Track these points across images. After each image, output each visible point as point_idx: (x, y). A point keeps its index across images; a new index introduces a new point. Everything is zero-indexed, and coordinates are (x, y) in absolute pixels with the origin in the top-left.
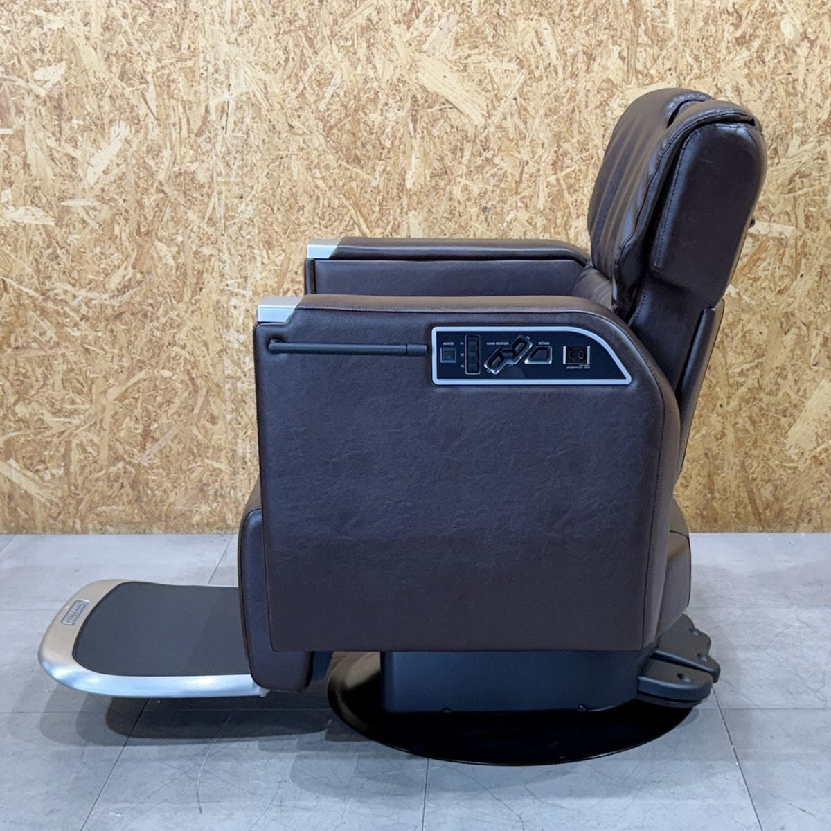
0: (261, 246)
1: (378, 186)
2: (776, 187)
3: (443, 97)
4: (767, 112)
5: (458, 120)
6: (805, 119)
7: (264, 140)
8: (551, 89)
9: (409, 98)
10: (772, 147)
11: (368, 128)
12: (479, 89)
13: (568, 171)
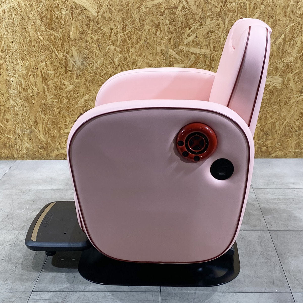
0: (20, 59)
1: (61, 38)
2: (203, 36)
3: (82, 5)
4: (198, 9)
5: (88, 14)
6: (212, 12)
7: (19, 22)
8: (120, 2)
9: (70, 6)
10: (200, 22)
11: (56, 17)
12: (94, 3)
13: (128, 31)
